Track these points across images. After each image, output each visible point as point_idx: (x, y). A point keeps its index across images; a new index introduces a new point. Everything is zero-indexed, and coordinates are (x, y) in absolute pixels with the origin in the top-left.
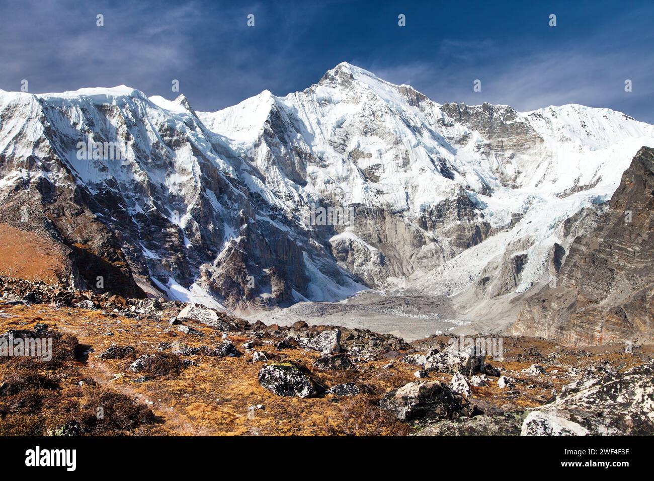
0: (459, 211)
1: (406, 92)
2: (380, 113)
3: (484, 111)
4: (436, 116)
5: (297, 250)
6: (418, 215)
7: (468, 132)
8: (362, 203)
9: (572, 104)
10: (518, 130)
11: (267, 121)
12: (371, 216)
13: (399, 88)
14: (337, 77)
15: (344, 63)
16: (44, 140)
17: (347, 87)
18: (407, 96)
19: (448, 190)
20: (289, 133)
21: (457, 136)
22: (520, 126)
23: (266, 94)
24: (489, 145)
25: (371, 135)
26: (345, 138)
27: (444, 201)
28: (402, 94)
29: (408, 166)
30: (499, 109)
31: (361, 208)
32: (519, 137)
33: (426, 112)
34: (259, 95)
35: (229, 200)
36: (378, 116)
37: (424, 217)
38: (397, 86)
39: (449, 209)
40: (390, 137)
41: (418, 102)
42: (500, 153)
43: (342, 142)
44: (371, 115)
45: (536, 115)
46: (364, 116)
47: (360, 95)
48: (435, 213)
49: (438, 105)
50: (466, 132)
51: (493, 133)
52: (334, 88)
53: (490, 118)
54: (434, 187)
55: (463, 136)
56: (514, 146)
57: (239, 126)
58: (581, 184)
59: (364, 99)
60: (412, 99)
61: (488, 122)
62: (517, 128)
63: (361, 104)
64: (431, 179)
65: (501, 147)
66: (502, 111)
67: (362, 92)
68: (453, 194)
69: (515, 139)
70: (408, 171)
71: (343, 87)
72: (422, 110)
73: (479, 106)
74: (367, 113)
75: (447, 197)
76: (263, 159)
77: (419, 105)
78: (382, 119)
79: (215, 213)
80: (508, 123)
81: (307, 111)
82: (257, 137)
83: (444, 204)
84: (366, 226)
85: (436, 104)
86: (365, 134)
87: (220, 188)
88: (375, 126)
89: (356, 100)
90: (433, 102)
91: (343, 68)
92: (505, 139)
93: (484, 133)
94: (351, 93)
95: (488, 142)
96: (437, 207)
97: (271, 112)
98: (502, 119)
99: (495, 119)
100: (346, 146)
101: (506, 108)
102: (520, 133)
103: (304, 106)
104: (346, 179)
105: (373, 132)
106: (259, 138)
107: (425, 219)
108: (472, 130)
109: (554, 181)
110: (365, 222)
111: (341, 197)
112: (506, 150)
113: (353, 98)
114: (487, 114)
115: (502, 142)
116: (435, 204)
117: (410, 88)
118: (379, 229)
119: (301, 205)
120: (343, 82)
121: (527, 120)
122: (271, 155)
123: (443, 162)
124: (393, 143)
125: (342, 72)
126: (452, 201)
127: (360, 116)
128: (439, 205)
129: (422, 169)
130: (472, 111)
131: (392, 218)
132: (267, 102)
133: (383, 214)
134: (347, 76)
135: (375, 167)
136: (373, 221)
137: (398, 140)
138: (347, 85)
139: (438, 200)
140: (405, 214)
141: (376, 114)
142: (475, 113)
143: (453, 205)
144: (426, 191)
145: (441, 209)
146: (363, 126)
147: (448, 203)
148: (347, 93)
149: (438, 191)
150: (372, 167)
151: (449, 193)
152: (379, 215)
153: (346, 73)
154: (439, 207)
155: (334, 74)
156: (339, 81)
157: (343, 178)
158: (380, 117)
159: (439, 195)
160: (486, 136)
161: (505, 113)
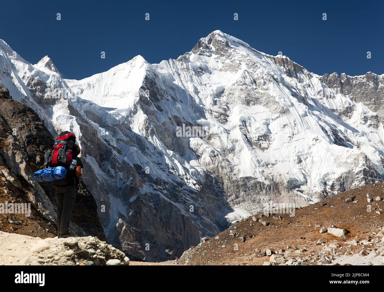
1: (283, 62)
2: (262, 81)
3: (367, 81)
4: (315, 88)
5: (192, 228)
6: (319, 189)
7: (352, 104)
8: (253, 176)
11: (142, 87)
12: (264, 191)
13: (274, 59)
14: (211, 46)
15: (218, 32)
18: (284, 67)
19: (350, 161)
20: (165, 101)
21: (341, 108)
23: (139, 59)
24: (376, 117)
25: (254, 104)
26: (225, 107)
27: (347, 173)
28: (278, 64)
31: (252, 182)
33: (305, 83)
34: (130, 61)
35: (112, 168)
36: (260, 83)
37: (325, 191)
38: (272, 56)
39: (353, 182)
40: (275, 106)
41: (296, 74)
43: (223, 112)
44: (252, 83)
46: (245, 84)
47: (238, 62)
48: (337, 187)
49: (318, 76)
50: (350, 104)
51: (380, 104)
52: (209, 56)
53: (376, 88)
54: (332, 158)
55: (347, 108)
57: (110, 93)
59: (244, 67)
60: (289, 70)
61: (373, 92)
63: (240, 72)
64: (328, 150)
67: (240, 59)
68: (356, 165)
71: (219, 56)
72: (301, 81)
73: (362, 76)
74: (248, 81)
75: (350, 169)
76: (140, 128)
77: (297, 76)
78: (265, 87)
79: (98, 183)
81: (182, 78)
82: (133, 104)
83: (347, 177)
84: (259, 202)
85: (315, 76)
86: (248, 103)
87: (101, 155)
88: (257, 95)
89: (234, 68)
90: (312, 73)
91: (217, 36)
93: (369, 104)
94: (228, 61)
95: (375, 114)
96: (338, 180)
97: (146, 78)
99: (382, 89)
100: (228, 116)
103: (179, 75)
104: (232, 150)
105: (256, 101)
106: (135, 105)
107: (327, 193)
108: (356, 101)
110: (258, 198)
111: (229, 170)
113: (230, 66)
114: (372, 84)
116: (336, 176)
117: (286, 59)
119: (187, 179)
120: (217, 50)
122: (149, 124)
123: (335, 132)
124: (280, 112)
125: (216, 40)
126: (356, 172)
127: (240, 84)
128: (341, 178)
129: (315, 139)
130: (354, 82)
131: (289, 192)
132: (141, 67)
133: (277, 189)
134: (222, 44)
135: (262, 138)
136: (267, 196)
137: (285, 109)
138: (222, 53)
139: (339, 172)
140: (303, 188)
141: (258, 82)
142: (358, 84)
143: (358, 177)
144: (323, 163)
145: (344, 183)
146: (244, 94)
147: (352, 175)
148: (223, 61)
149: (338, 162)
150: (258, 138)
151: (352, 164)
152: (273, 190)
153: (221, 41)
154: (342, 180)
155: (207, 42)
156: (214, 49)
157: (229, 150)
158: (262, 85)
159: (340, 166)
160: (372, 107)
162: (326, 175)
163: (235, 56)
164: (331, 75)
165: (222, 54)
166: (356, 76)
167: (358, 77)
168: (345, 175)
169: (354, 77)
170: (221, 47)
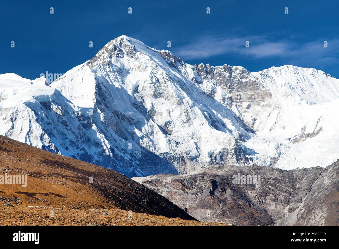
0: (237, 157)
1: (167, 56)
2: (163, 80)
3: (224, 71)
4: (190, 76)
6: (208, 160)
8: (168, 152)
9: (288, 65)
10: (252, 87)
11: (96, 93)
12: (176, 162)
15: (124, 36)
16: (44, 134)
17: (132, 57)
18: (168, 59)
19: (226, 141)
20: (108, 100)
21: (207, 91)
22: (253, 84)
24: (231, 98)
25: (159, 97)
26: (141, 100)
27: (224, 149)
29: (191, 122)
30: (236, 69)
31: (169, 155)
32: (253, 92)
33: (182, 72)
37: (211, 161)
38: (159, 51)
39: (228, 154)
40: (174, 100)
41: (176, 65)
42: (239, 104)
43: (141, 104)
44: (157, 82)
45: (264, 75)
46: (152, 83)
47: (145, 65)
48: (218, 158)
49: (190, 66)
50: (213, 88)
51: (233, 88)
52: (122, 58)
53: (230, 77)
54: (214, 139)
55: (211, 91)
56: (249, 98)
58: (307, 132)
59: (149, 69)
60: (171, 62)
61: (228, 80)
62: (250, 85)
63: (148, 73)
64: (211, 133)
65: (240, 99)
66: (238, 71)
67: (146, 62)
68: (230, 144)
69: (249, 93)
70: (191, 126)
71: (129, 57)
72: (180, 70)
73: (221, 67)
74: (154, 80)
75: (226, 146)
78: (166, 85)
80: (244, 80)
81: (111, 79)
85: (188, 66)
86: (155, 97)
88: (161, 90)
89: (142, 69)
90: (186, 64)
91: (125, 41)
92: (242, 93)
93: (226, 88)
94: (137, 63)
95: (229, 96)
96: (219, 153)
98: (239, 78)
99: (234, 77)
101: (241, 69)
102: (253, 89)
103: (109, 76)
104: (152, 133)
105: (160, 95)
106: (94, 106)
107: (213, 162)
108: (217, 85)
109: (284, 128)
111: (154, 148)
112: (243, 101)
113: (139, 67)
114: (227, 73)
115: (240, 95)
116: (218, 151)
117: (169, 53)
118: (183, 170)
120: (128, 53)
121: (257, 78)
124: (177, 104)
125: (125, 44)
126: (230, 149)
127: (149, 83)
128: (221, 152)
129: (202, 124)
130: (215, 71)
131: (191, 162)
133: (184, 160)
134: (131, 48)
135: (168, 123)
136: (178, 165)
137: (180, 102)
138: (131, 55)
139: (220, 148)
140: (198, 159)
141: (160, 81)
142: (218, 73)
143: (231, 152)
144: (208, 142)
145: (222, 155)
146: (152, 90)
147: (227, 151)
148: (133, 63)
149: (218, 141)
150: (166, 124)
151: (227, 143)
152: (181, 161)
153: (130, 46)
154: (221, 153)
155: (119, 46)
156: (124, 51)
157: (150, 133)
158: (163, 83)
159: (219, 144)
160: (227, 91)
161: (240, 73)
163: (142, 59)
164: (199, 65)
165: (131, 57)
166: (216, 67)
167: (218, 67)
168: (223, 150)
169: (215, 67)
170: (130, 51)
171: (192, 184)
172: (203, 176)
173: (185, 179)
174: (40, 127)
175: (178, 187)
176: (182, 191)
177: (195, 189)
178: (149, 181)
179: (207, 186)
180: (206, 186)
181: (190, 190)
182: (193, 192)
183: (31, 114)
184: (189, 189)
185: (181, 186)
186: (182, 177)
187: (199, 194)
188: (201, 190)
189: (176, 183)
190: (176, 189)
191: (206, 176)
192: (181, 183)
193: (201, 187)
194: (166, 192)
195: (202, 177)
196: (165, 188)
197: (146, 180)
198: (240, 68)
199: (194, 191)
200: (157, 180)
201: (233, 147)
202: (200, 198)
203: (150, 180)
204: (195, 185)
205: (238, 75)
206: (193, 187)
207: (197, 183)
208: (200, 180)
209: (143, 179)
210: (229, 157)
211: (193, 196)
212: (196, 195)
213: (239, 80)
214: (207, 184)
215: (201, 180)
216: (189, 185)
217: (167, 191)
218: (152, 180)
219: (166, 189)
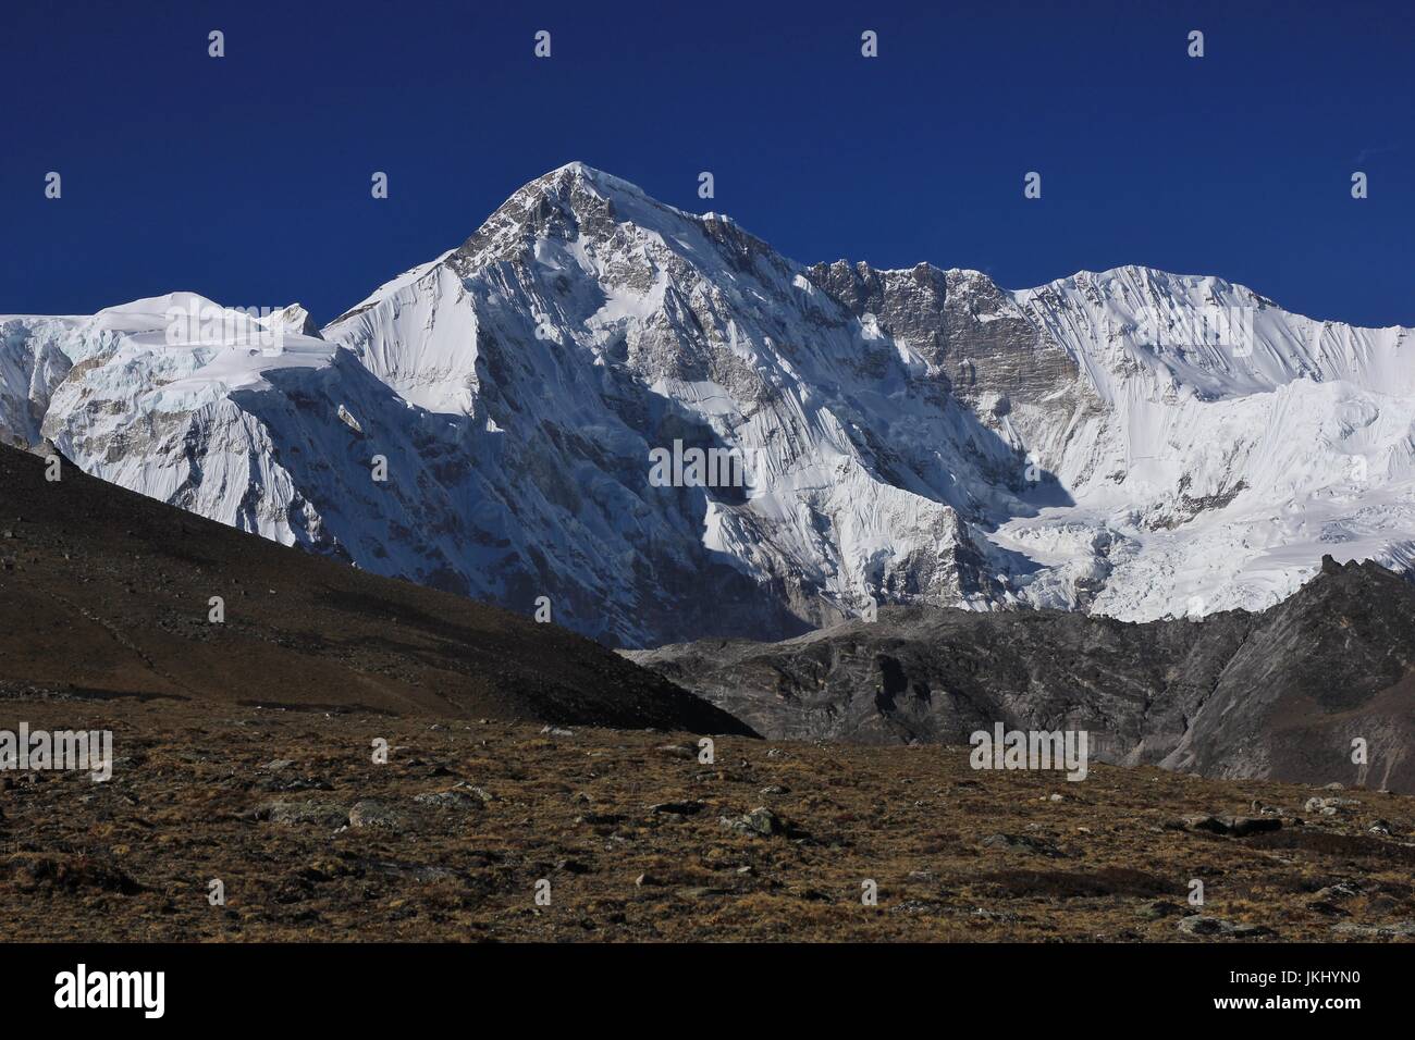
0: (963, 579)
3: (919, 285)
7: (885, 342)
10: (1012, 340)
11: (479, 359)
17: (603, 239)
19: (924, 525)
21: (861, 354)
22: (1015, 329)
24: (941, 379)
25: (698, 378)
27: (919, 553)
29: (805, 459)
30: (959, 280)
32: (1015, 357)
36: (707, 323)
37: (877, 593)
39: (932, 571)
40: (747, 383)
42: (968, 397)
45: (1052, 299)
48: (901, 583)
49: (801, 267)
51: (947, 345)
52: (571, 240)
53: (938, 305)
54: (886, 517)
55: (874, 353)
56: (1003, 379)
59: (664, 277)
60: (736, 254)
61: (932, 315)
62: (1007, 334)
63: (659, 292)
65: (971, 381)
66: (965, 287)
67: (652, 255)
68: (940, 536)
69: (1002, 362)
71: (594, 238)
73: (907, 271)
75: (925, 543)
77: (756, 270)
78: (717, 333)
80: (984, 318)
82: (471, 403)
83: (918, 560)
85: (796, 267)
86: (684, 373)
88: (704, 352)
90: (788, 261)
91: (578, 180)
92: (978, 363)
93: (924, 345)
94: (619, 257)
95: (937, 370)
96: (902, 566)
97: (480, 332)
98: (967, 308)
99: (951, 307)
101: (975, 280)
102: (1018, 346)
105: (702, 369)
107: (881, 597)
108: (892, 335)
109: (1119, 477)
112: (982, 389)
113: (628, 271)
114: (929, 294)
115: (972, 368)
116: (898, 559)
117: (730, 225)
120: (589, 223)
121: (1030, 311)
124: (758, 398)
125: (581, 194)
126: (940, 551)
127: (664, 325)
128: (908, 562)
129: (844, 468)
130: (888, 285)
132: (458, 302)
134: (599, 207)
137: (769, 390)
138: (600, 231)
139: (903, 550)
141: (701, 319)
142: (897, 291)
143: (944, 563)
144: (867, 526)
145: (913, 573)
146: (674, 352)
147: (931, 557)
148: (607, 257)
149: (897, 527)
151: (929, 533)
153: (595, 199)
154: (909, 566)
155: (558, 198)
156: (578, 218)
158: (711, 327)
159: (903, 536)
160: (930, 352)
161: (972, 291)
162: (878, 555)
163: (636, 246)
164: (834, 266)
165: (601, 236)
166: (891, 271)
167: (896, 272)
168: (916, 556)
169: (887, 273)
170: (598, 216)
171: (815, 672)
172: (854, 646)
173: (789, 657)
174: (288, 480)
175: (767, 681)
176: (782, 697)
177: (826, 690)
178: (670, 663)
179: (867, 680)
180: (864, 679)
181: (809, 693)
182: (819, 699)
183: (255, 432)
184: (807, 688)
185: (776, 681)
186: (781, 650)
187: (840, 708)
188: (846, 694)
189: (759, 671)
190: (761, 689)
191: (863, 645)
192: (776, 668)
193: (845, 684)
194: (726, 701)
195: (850, 648)
196: (722, 688)
197: (656, 658)
198: (972, 274)
199: (823, 695)
200: (695, 658)
201: (946, 547)
202: (843, 720)
203: (670, 660)
204: (824, 677)
205: (964, 299)
206: (817, 684)
207: (832, 670)
208: (843, 657)
209: (646, 655)
210: (935, 578)
211: (818, 712)
212: (828, 711)
213: (967, 318)
214: (866, 672)
215: (847, 659)
216: (807, 676)
217: (729, 698)
218: (677, 659)
219: (727, 689)
